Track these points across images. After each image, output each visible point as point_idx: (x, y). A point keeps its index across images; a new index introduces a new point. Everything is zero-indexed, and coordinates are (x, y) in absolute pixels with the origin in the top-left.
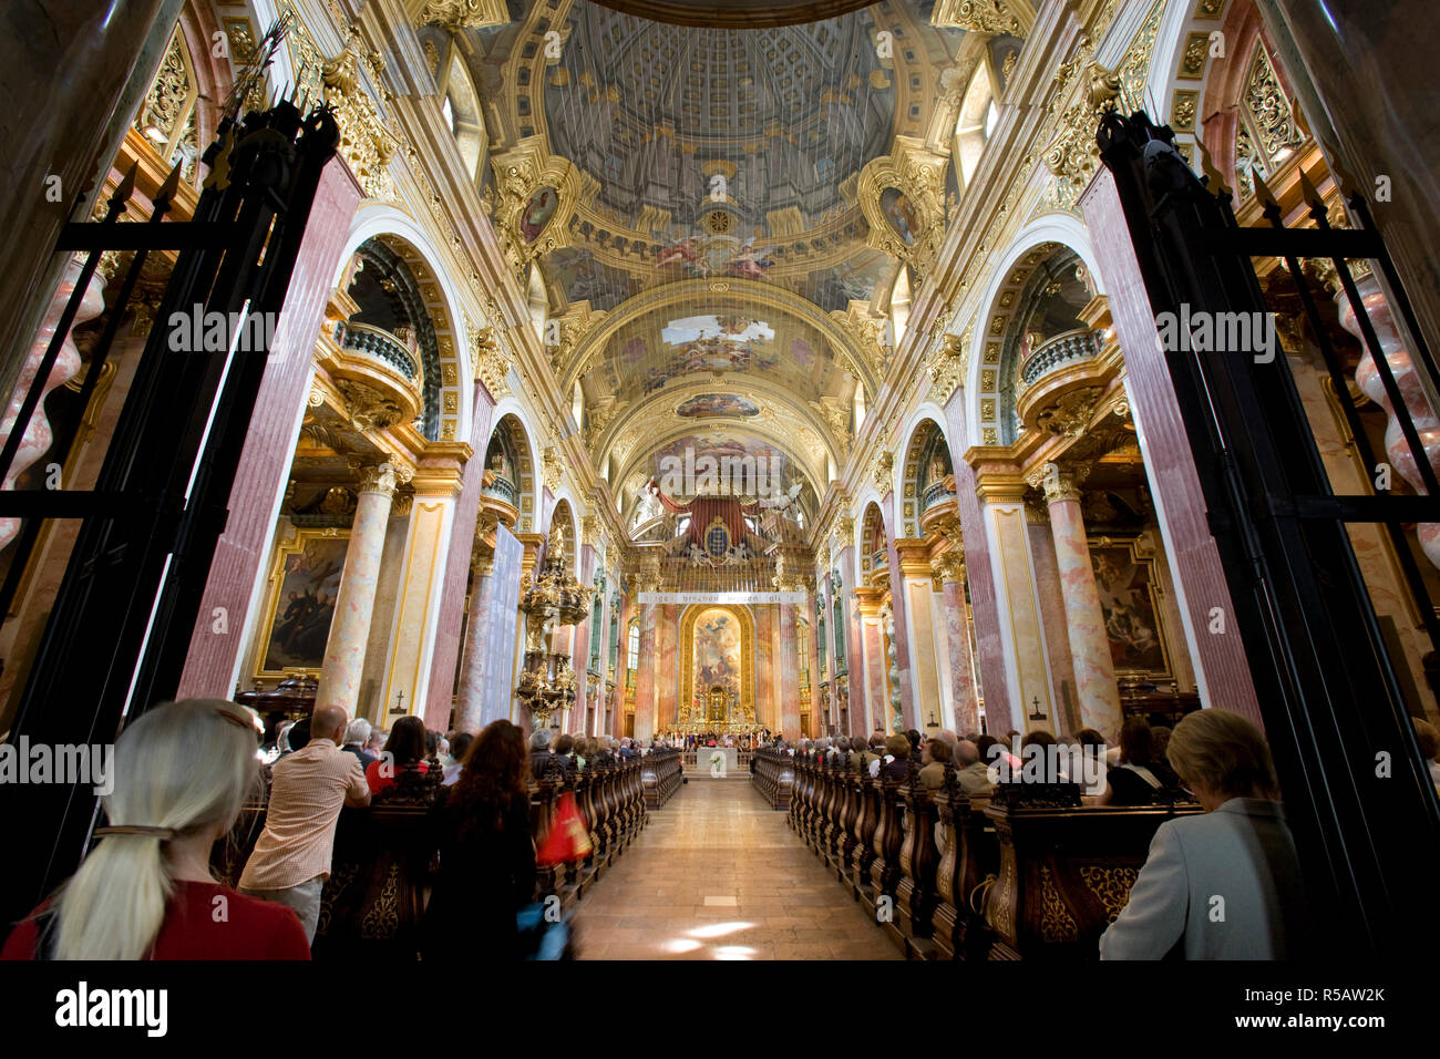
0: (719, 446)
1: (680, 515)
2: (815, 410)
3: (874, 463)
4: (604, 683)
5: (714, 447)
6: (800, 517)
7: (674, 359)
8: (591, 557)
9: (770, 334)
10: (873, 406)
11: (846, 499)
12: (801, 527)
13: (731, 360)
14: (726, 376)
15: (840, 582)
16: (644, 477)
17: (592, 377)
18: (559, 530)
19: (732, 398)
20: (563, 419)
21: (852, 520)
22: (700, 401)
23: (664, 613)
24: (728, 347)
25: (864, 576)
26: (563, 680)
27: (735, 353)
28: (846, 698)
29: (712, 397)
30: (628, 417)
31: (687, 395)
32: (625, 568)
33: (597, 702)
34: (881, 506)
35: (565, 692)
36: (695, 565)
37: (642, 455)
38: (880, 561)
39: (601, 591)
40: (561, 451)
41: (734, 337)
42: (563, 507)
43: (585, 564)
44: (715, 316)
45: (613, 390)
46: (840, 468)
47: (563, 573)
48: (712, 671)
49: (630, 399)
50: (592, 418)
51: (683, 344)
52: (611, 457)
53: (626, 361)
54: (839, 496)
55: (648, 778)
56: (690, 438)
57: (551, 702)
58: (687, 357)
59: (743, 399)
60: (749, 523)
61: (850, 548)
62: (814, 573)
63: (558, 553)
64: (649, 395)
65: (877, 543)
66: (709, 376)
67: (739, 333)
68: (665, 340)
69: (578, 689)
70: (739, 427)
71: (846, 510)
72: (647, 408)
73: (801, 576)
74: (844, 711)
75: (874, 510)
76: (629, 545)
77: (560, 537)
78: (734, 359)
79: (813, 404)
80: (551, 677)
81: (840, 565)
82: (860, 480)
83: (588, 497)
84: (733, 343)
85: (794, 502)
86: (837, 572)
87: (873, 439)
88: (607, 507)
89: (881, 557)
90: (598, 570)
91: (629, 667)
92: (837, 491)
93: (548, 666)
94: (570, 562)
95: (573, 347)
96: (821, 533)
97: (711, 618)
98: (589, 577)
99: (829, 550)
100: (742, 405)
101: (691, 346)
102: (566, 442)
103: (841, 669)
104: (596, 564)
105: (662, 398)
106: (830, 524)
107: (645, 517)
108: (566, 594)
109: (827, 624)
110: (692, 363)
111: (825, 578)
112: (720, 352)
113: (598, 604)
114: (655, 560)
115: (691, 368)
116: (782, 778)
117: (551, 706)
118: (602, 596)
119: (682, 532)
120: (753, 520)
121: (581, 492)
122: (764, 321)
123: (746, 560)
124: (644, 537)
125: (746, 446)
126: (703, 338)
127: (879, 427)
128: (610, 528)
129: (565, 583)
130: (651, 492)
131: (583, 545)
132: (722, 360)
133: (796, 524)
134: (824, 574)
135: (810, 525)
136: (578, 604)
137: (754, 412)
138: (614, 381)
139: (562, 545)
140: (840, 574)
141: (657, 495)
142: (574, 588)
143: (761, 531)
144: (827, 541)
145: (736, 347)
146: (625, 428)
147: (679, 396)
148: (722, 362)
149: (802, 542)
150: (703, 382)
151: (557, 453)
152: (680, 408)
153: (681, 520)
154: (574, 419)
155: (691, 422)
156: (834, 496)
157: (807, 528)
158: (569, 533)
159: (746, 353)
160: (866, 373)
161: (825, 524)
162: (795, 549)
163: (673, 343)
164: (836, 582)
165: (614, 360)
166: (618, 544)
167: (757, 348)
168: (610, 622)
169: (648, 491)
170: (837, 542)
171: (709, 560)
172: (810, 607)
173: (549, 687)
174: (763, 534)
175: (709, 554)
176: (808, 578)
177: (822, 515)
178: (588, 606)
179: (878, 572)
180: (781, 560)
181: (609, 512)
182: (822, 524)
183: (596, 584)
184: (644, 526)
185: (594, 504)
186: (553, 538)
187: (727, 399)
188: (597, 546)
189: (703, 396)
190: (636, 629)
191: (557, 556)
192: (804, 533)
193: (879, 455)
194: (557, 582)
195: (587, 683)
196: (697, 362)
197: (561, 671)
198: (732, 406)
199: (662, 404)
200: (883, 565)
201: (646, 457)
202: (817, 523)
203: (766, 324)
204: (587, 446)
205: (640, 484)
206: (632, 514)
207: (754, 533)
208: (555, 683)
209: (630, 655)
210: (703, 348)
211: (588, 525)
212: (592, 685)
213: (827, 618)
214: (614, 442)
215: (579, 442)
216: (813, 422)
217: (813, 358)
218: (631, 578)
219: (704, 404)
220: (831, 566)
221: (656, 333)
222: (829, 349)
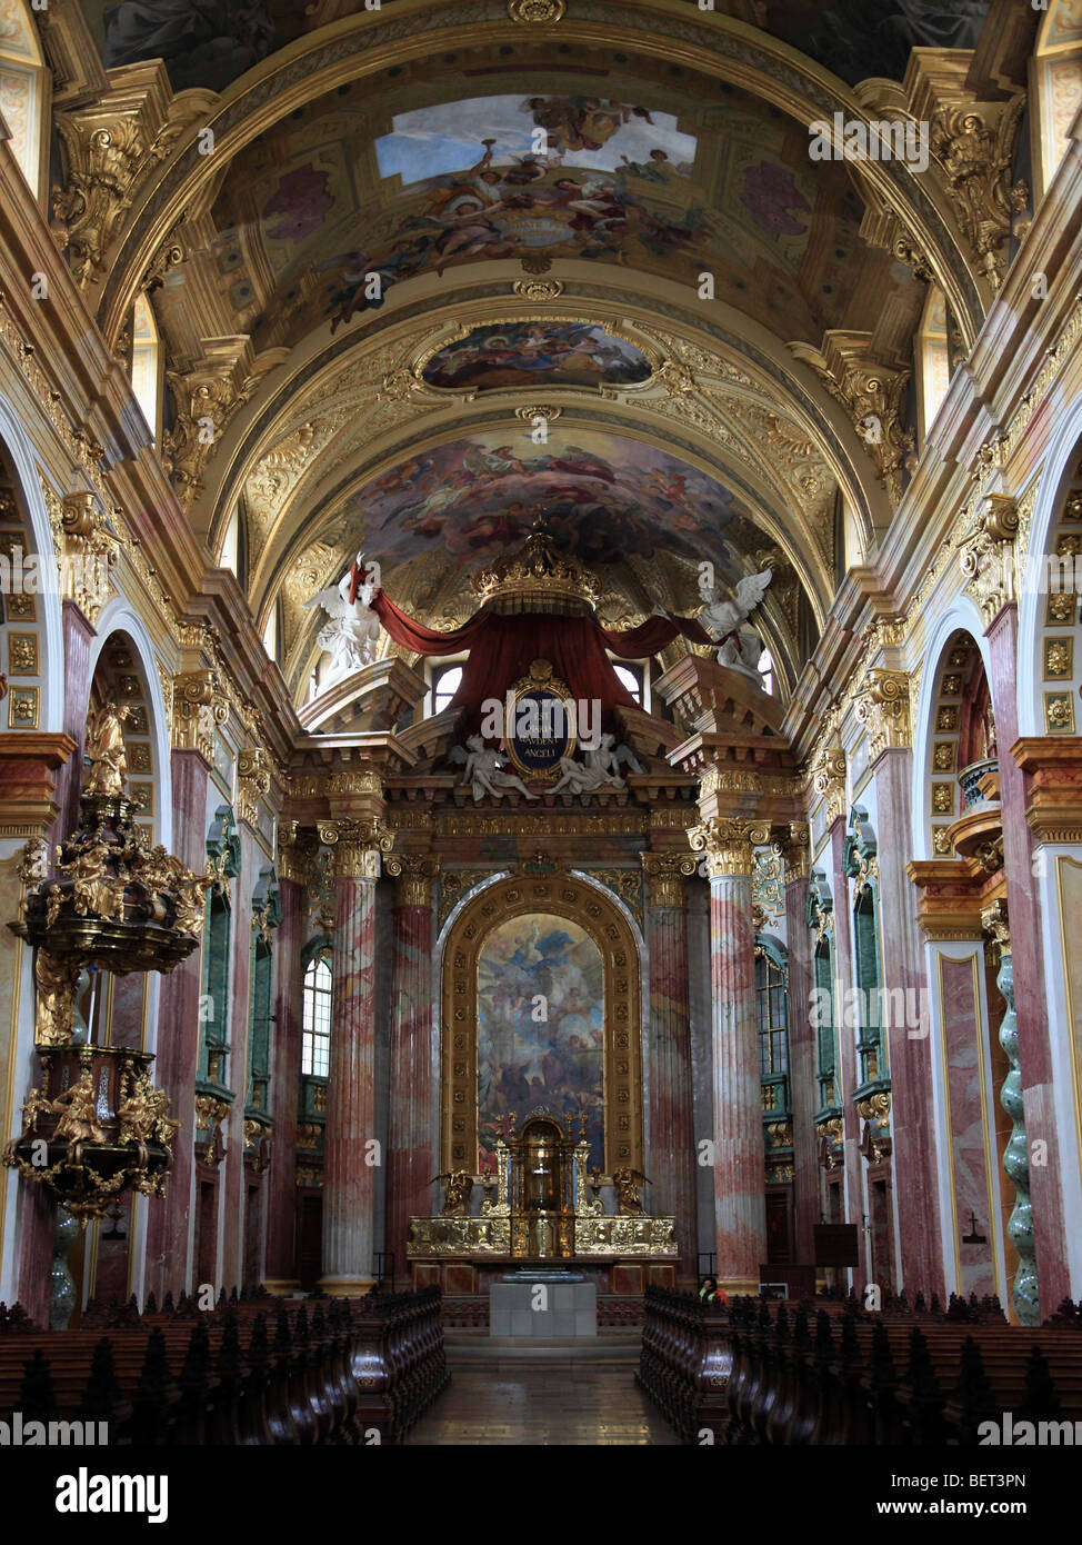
0: (542, 467)
1: (437, 660)
2: (808, 365)
3: (967, 523)
4: (239, 1115)
5: (526, 469)
6: (765, 662)
7: (412, 223)
8: (197, 785)
9: (683, 148)
10: (970, 367)
11: (890, 620)
12: (768, 690)
13: (573, 224)
14: (561, 269)
15: (871, 845)
16: (334, 557)
17: (179, 281)
18: (113, 721)
19: (575, 334)
20: (109, 414)
21: (907, 676)
22: (487, 344)
23: (397, 924)
24: (565, 186)
25: (936, 829)
26: (139, 1117)
27: (581, 205)
28: (886, 1153)
29: (519, 332)
30: (287, 394)
31: (449, 326)
32: (288, 805)
33: (222, 1167)
34: (983, 644)
35: (143, 1149)
36: (478, 794)
37: (327, 500)
38: (978, 792)
39: (229, 874)
40: (107, 500)
41: (581, 159)
42: (119, 651)
43: (185, 803)
44: (522, 98)
45: (243, 318)
46: (878, 531)
47: (129, 836)
48: (529, 1077)
49: (290, 341)
50: (188, 397)
51: (438, 181)
52: (243, 506)
53: (276, 234)
54: (871, 610)
55: (367, 1367)
56: (461, 446)
57: (107, 1176)
58: (450, 217)
59: (605, 335)
60: (627, 679)
61: (897, 754)
62: (802, 816)
63: (113, 781)
64: (344, 329)
65: (972, 743)
66: (509, 270)
67: (595, 146)
68: (387, 170)
69: (173, 1140)
70: (592, 414)
71: (891, 649)
72: (341, 363)
73: (767, 825)
74: (880, 1188)
75: (966, 651)
76: (298, 745)
77: (115, 738)
78: (582, 221)
79: (805, 350)
80: (104, 1111)
81: (871, 800)
82: (929, 567)
83: (182, 618)
84: (579, 174)
85: (750, 620)
86: (865, 817)
87: (966, 457)
88: (238, 646)
89: (980, 784)
90: (219, 816)
91: (306, 1070)
92: (865, 596)
93: (96, 1083)
94: (143, 797)
95: (127, 202)
96: (821, 708)
97: (523, 936)
98: (195, 837)
99: (841, 755)
100: (606, 353)
101: (458, 185)
102: (119, 476)
103: (874, 1078)
104: (214, 802)
105: (382, 337)
106: (845, 686)
107: (340, 664)
108: (137, 892)
109: (837, 954)
110: (463, 237)
111: (832, 830)
112: (541, 203)
113: (220, 906)
114: (370, 785)
115: (463, 247)
116: (712, 1366)
117: (107, 1186)
118: (229, 886)
119: (442, 704)
120: (638, 673)
121: (164, 609)
122: (666, 109)
123: (617, 781)
124: (337, 722)
125: (613, 464)
126: (494, 163)
127: (984, 424)
128: (246, 702)
129: (133, 861)
130: (355, 597)
131: (175, 752)
132: (546, 225)
133: (756, 681)
134: (830, 819)
135: (792, 684)
136: (172, 917)
137: (639, 372)
138: (245, 291)
139: (122, 760)
140: (873, 822)
141: (373, 606)
142: (158, 877)
143: (658, 699)
144: (837, 731)
145: (587, 189)
146: (280, 424)
147: (427, 331)
148: (547, 229)
149: (766, 731)
150: (492, 290)
151: (98, 508)
152: (433, 361)
153: (438, 672)
154: (137, 410)
155: (463, 403)
156: (857, 611)
157: (785, 693)
158: (139, 725)
159: (615, 204)
160: (954, 265)
161: (832, 688)
162: (751, 752)
163: (407, 180)
164: (860, 842)
165: (241, 232)
166: (268, 743)
167: (639, 188)
168: (252, 954)
169: (347, 596)
170: (863, 735)
171: (514, 781)
172: (791, 908)
173: (100, 1137)
174: (664, 708)
175: (518, 763)
176: (786, 830)
177: (824, 660)
178: (196, 922)
179: (971, 822)
180: (711, 782)
181: (244, 657)
182: (825, 684)
183: (214, 855)
184: (338, 692)
185: (201, 640)
186: (101, 742)
187: (563, 337)
188: (216, 753)
189: (495, 329)
190: (323, 969)
191: (111, 791)
192: (774, 707)
193: (981, 510)
194: (113, 862)
195: (197, 1120)
196: (479, 230)
197: (131, 1094)
198: (576, 357)
199: (383, 355)
200: (983, 805)
201: (338, 504)
202: (811, 681)
203: (672, 120)
204: (176, 477)
205: (326, 575)
206: (306, 656)
207: (640, 707)
208: (116, 1125)
209: (307, 1038)
210: (493, 192)
211: (188, 700)
212: (209, 1123)
213: (835, 935)
214: (249, 464)
215: (152, 473)
216: (803, 403)
217: (806, 219)
218: (308, 837)
219: (497, 352)
220: (847, 800)
221: (359, 149)
222: (851, 195)
